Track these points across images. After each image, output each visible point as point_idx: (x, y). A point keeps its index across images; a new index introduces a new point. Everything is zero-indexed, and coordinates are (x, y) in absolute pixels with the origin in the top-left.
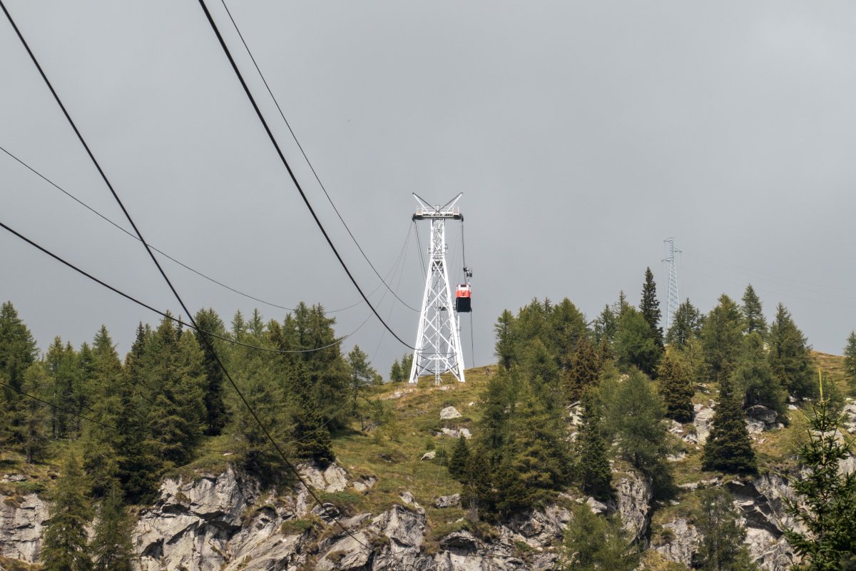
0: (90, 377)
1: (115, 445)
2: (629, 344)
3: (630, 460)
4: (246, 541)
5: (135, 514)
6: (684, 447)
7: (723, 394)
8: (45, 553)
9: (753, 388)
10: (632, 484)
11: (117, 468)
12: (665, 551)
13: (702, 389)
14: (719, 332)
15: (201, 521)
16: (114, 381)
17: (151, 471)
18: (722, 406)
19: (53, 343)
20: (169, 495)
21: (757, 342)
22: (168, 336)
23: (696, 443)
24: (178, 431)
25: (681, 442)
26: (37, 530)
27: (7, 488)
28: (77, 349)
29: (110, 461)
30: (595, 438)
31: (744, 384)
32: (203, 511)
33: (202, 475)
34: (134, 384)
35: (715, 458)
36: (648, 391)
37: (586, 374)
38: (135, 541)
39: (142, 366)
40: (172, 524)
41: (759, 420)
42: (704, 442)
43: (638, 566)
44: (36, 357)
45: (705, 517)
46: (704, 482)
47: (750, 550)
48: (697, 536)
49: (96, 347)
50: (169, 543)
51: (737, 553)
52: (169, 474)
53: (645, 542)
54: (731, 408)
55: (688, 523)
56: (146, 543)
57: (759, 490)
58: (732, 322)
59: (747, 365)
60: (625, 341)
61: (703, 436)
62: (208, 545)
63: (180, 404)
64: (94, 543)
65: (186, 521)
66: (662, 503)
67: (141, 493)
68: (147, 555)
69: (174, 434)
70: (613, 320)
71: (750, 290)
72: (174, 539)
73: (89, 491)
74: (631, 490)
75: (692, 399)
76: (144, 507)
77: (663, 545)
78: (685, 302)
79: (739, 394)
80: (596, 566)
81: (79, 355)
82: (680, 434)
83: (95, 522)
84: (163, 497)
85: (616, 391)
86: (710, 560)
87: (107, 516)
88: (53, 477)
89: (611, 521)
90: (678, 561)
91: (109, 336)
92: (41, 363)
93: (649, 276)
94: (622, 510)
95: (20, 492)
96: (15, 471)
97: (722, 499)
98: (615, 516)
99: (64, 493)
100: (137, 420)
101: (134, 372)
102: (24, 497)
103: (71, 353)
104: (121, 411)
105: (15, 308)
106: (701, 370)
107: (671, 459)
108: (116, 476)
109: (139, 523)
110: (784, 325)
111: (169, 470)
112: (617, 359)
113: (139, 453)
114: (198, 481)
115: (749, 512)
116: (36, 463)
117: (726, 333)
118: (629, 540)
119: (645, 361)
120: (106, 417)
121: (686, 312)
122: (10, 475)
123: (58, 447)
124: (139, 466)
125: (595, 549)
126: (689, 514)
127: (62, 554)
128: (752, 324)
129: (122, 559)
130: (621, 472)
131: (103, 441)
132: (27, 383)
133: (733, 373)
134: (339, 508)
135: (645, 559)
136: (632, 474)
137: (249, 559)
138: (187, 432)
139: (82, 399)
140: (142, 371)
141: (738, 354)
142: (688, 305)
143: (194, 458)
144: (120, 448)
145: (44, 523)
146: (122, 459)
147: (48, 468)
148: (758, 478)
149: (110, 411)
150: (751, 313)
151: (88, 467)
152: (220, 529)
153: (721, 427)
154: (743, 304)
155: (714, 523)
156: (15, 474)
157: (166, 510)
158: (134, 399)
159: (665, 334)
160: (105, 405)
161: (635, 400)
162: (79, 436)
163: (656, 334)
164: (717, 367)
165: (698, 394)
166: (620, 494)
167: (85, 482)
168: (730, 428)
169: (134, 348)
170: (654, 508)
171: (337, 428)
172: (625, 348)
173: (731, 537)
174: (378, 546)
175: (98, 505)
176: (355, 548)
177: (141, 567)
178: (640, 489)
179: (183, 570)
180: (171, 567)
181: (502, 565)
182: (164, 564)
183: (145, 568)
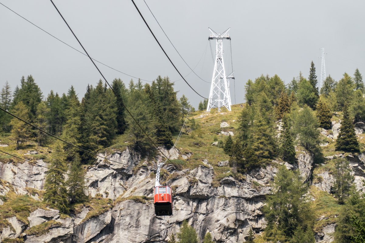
0: (66, 108)
1: (77, 138)
2: (304, 95)
3: (304, 146)
4: (134, 181)
5: (86, 169)
6: (328, 140)
7: (345, 117)
8: (46, 186)
9: (358, 114)
10: (304, 156)
11: (78, 149)
12: (319, 186)
13: (336, 115)
14: (343, 89)
15: (115, 172)
16: (77, 110)
17: (93, 150)
18: (344, 122)
19: (50, 93)
20: (101, 161)
21: (360, 94)
22: (100, 90)
23: (333, 138)
24: (105, 132)
25: (326, 138)
26: (43, 176)
27: (29, 157)
28: (61, 96)
29: (75, 146)
30: (288, 136)
31: (354, 112)
32: (115, 167)
33: (115, 152)
34: (86, 111)
35: (341, 145)
36: (312, 116)
37: (285, 107)
38: (85, 180)
39: (89, 103)
40: (102, 173)
41: (361, 128)
42: (337, 138)
43: (307, 192)
44: (42, 100)
45: (337, 171)
46: (336, 156)
47: (356, 186)
48: (333, 179)
49: (69, 95)
50: (101, 182)
51: (350, 187)
52: (101, 151)
53: (310, 182)
54: (348, 123)
55: (329, 174)
56: (91, 182)
57: (360, 159)
58: (349, 85)
59: (356, 104)
60: (302, 93)
61: (336, 135)
62: (118, 183)
63: (106, 120)
64: (67, 181)
65: (108, 172)
66: (318, 165)
67: (88, 159)
68: (91, 187)
69: (103, 134)
70: (296, 84)
71: (357, 71)
72: (103, 180)
73: (65, 158)
74: (304, 159)
75: (331, 119)
76: (89, 166)
77: (318, 183)
78: (328, 76)
79: (352, 117)
80: (288, 193)
81: (61, 99)
82: (326, 134)
83: (68, 172)
84: (98, 161)
85: (297, 115)
86: (338, 190)
87: (73, 170)
88: (50, 152)
89: (295, 173)
90: (324, 191)
91: (74, 90)
92: (45, 102)
93: (313, 65)
94: (300, 168)
95: (35, 159)
96: (33, 150)
97: (344, 163)
98: (297, 170)
99: (54, 160)
100: (86, 127)
101: (86, 106)
102: (37, 161)
103: (58, 97)
104: (80, 123)
105: (33, 78)
106: (335, 106)
107: (322, 145)
109: (88, 172)
111: (100, 150)
112: (298, 101)
113: (88, 142)
114: (114, 154)
115: (356, 169)
116: (42, 146)
117: (346, 90)
118: (303, 181)
119: (311, 102)
120: (73, 126)
121: (329, 80)
122: (31, 151)
123: (52, 139)
124: (87, 148)
125: (288, 185)
126: (330, 170)
127: (54, 186)
128: (358, 86)
129: (80, 189)
130: (300, 151)
131: (72, 137)
132: (38, 111)
133: (349, 107)
134: (176, 166)
135: (310, 190)
136: (304, 152)
137: (135, 189)
138: (109, 133)
139: (63, 118)
140: (89, 106)
141: (351, 99)
142: (330, 78)
143: (111, 144)
144: (79, 140)
145: (46, 172)
146: (80, 144)
147: (47, 148)
148: (360, 154)
149: (75, 124)
150: (357, 81)
151: (65, 148)
152: (123, 176)
153: (344, 131)
154: (354, 77)
155: (340, 174)
156: (33, 151)
157: (99, 167)
158: (86, 118)
159: (319, 90)
160: (73, 122)
161: (306, 120)
162: (61, 134)
163: (315, 91)
164: (342, 105)
165: (334, 117)
166: (299, 161)
167: (64, 155)
168: (348, 132)
169: (86, 95)
170: (314, 167)
171: (175, 131)
172: (302, 96)
173: (348, 180)
174: (192, 183)
175: (69, 164)
176: (182, 184)
177: (88, 192)
178: (308, 158)
179: (107, 193)
180: (102, 192)
181: (247, 192)
182: (98, 191)
183: (90, 193)
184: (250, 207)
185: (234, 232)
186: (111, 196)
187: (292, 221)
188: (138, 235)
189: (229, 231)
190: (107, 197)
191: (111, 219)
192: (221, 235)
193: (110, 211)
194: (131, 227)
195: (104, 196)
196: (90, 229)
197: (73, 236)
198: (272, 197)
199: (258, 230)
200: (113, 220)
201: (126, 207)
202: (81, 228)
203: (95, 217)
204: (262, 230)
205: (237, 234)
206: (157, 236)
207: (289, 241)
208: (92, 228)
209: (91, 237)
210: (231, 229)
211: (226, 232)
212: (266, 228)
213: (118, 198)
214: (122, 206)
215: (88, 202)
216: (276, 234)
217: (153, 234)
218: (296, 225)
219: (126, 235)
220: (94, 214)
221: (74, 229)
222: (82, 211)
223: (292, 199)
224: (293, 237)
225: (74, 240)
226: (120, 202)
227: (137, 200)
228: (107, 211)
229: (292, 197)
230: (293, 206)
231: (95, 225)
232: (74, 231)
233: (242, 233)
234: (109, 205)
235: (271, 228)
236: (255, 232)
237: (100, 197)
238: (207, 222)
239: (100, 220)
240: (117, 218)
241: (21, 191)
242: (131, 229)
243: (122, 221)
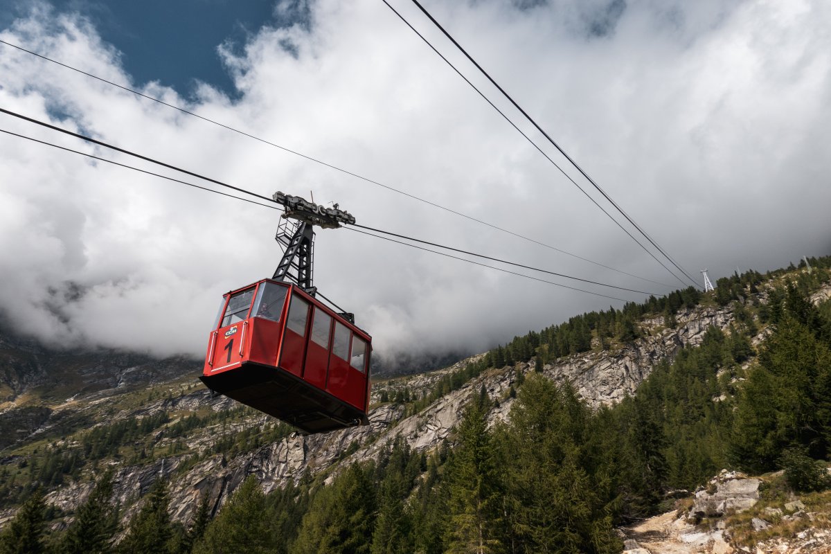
3: (740, 294)
4: (690, 316)
7: (750, 283)
9: (754, 281)
12: (748, 305)
13: (747, 283)
15: (684, 315)
18: (751, 285)
22: (673, 293)
24: (678, 305)
25: (746, 291)
30: (734, 293)
32: (684, 313)
35: (752, 291)
36: (740, 285)
37: (730, 285)
40: (680, 316)
41: (756, 285)
45: (753, 299)
46: (751, 295)
48: (752, 302)
50: (680, 318)
52: (678, 310)
53: (745, 304)
55: (751, 300)
59: (753, 279)
60: (735, 280)
61: (749, 289)
62: (685, 317)
65: (682, 315)
70: (732, 278)
75: (746, 285)
76: (676, 315)
79: (753, 283)
80: (739, 308)
85: (735, 286)
89: (740, 303)
90: (750, 305)
93: (735, 271)
94: (741, 301)
100: (672, 305)
106: (746, 281)
107: (746, 293)
108: (671, 312)
110: (757, 273)
112: (734, 282)
118: (743, 304)
119: (738, 282)
121: (742, 275)
125: (738, 306)
130: (739, 296)
134: (702, 309)
135: (746, 306)
136: (741, 296)
137: (691, 318)
141: (751, 277)
152: (687, 315)
153: (752, 287)
161: (738, 287)
163: (739, 278)
166: (740, 299)
170: (745, 300)
171: (698, 300)
174: (708, 312)
176: (705, 313)
178: (742, 298)
179: (683, 321)
181: (726, 311)
183: (678, 322)
184: (728, 315)
185: (725, 323)
186: (685, 322)
187: (743, 316)
198: (734, 311)
199: (733, 321)
201: (690, 323)
202: (678, 332)
203: (682, 328)
207: (744, 322)
208: (681, 332)
212: (735, 320)
216: (739, 321)
223: (741, 310)
224: (745, 320)
227: (693, 321)
230: (742, 312)
233: (728, 323)
235: (737, 319)
238: (716, 322)
241: (658, 326)
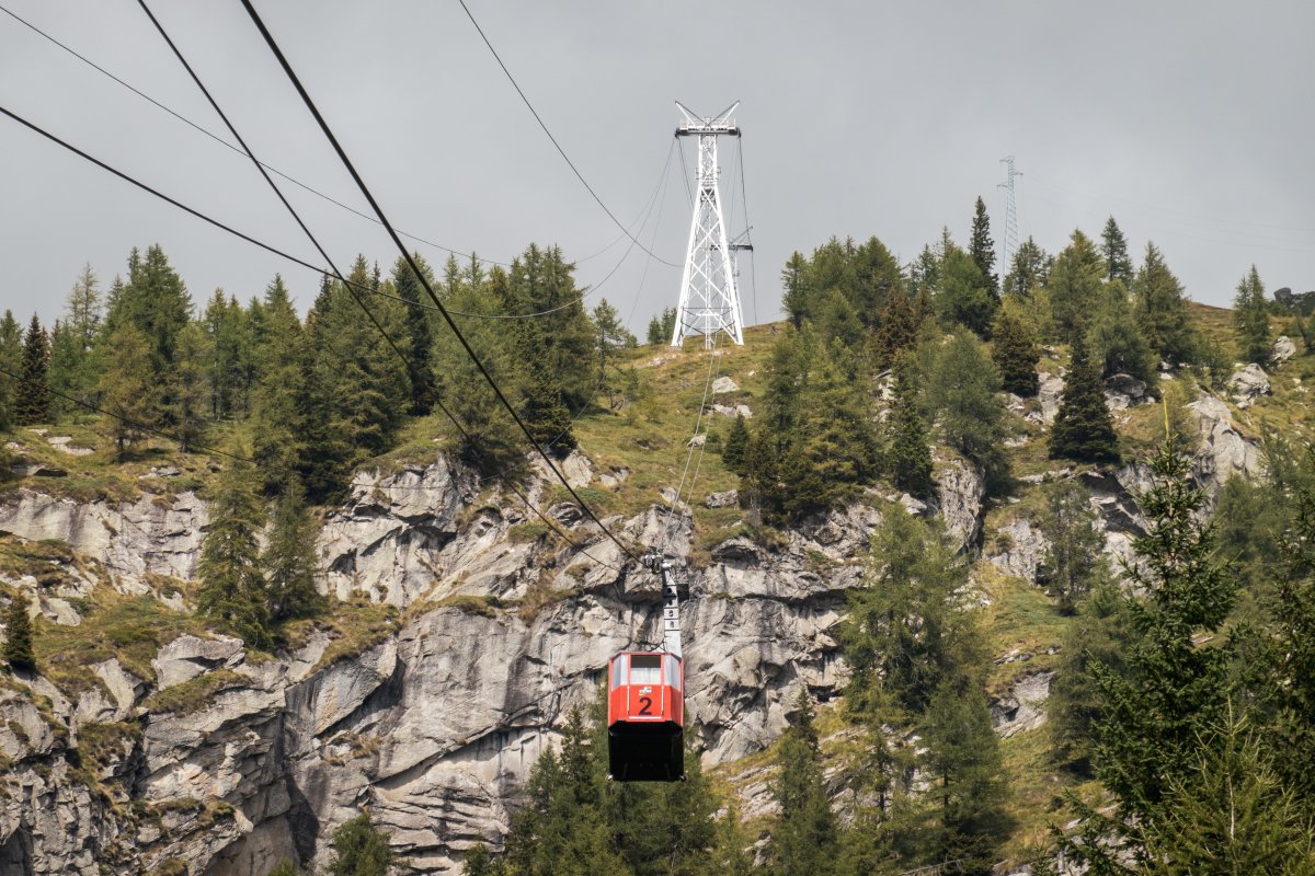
0: (261, 341)
1: (293, 428)
2: (956, 296)
3: (957, 446)
4: (462, 552)
5: (320, 518)
6: (1025, 427)
7: (1076, 360)
8: (204, 567)
9: (1114, 351)
10: (959, 477)
11: (296, 459)
12: (1002, 562)
13: (1049, 353)
14: (1071, 279)
15: (405, 526)
16: (291, 346)
17: (341, 461)
18: (1075, 375)
19: (213, 296)
20: (363, 493)
21: (1119, 293)
22: (360, 286)
23: (1041, 423)
24: (374, 410)
25: (1022, 422)
26: (195, 538)
27: (155, 484)
28: (245, 305)
29: (287, 450)
30: (910, 418)
31: (1103, 346)
32: (407, 513)
33: (406, 467)
34: (318, 350)
35: (1066, 442)
36: (978, 356)
37: (900, 333)
38: (319, 552)
39: (327, 326)
40: (367, 530)
41: (1122, 392)
42: (1052, 422)
43: (967, 581)
44: (192, 316)
45: (1052, 518)
46: (1052, 473)
47: (1111, 561)
48: (1043, 543)
49: (269, 302)
50: (364, 555)
51: (1093, 565)
52: (364, 465)
53: (976, 551)
54: (1087, 377)
55: (1031, 527)
56: (334, 555)
57: (1122, 482)
58: (1088, 267)
59: (1107, 323)
60: (951, 291)
61: (1050, 414)
62: (415, 555)
63: (377, 375)
64: (267, 554)
65: (386, 527)
66: (998, 501)
67: (327, 490)
68: (335, 570)
69: (369, 414)
70: (933, 264)
71: (1112, 223)
72: (370, 550)
73: (260, 487)
74: (958, 484)
75: (1036, 367)
76: (330, 508)
77: (999, 554)
78: (1027, 241)
79: (1097, 359)
80: (913, 582)
81: (247, 313)
82: (1021, 411)
83: (269, 527)
84: (355, 494)
85: (938, 356)
86: (1059, 573)
87: (284, 520)
88: (215, 470)
89: (932, 524)
90: (1018, 575)
91: (285, 287)
92: (198, 323)
93: (981, 208)
94: (946, 509)
95: (172, 489)
96: (165, 463)
97: (1075, 495)
98: (936, 517)
99: (228, 491)
100: (321, 396)
101: (319, 335)
102: (178, 496)
103: (237, 309)
104: (301, 385)
105: (165, 252)
106: (1048, 329)
107: (1009, 443)
108: (295, 468)
109: (325, 528)
110: (1155, 270)
111: (363, 461)
112: (939, 314)
113: (324, 437)
114: (401, 474)
115: (1111, 513)
116: (192, 452)
117: (1081, 281)
118: (954, 548)
119: (975, 317)
120: (282, 392)
121: (1028, 254)
122: (159, 468)
123: (220, 431)
124: (324, 455)
125: (911, 560)
126: (1033, 515)
127: (226, 569)
128: (1114, 267)
129: (301, 576)
130: (945, 462)
131: (278, 424)
132: (181, 349)
133: (1089, 332)
134: (582, 508)
135: (976, 573)
136: (959, 464)
137: (466, 575)
138: (386, 411)
139: (251, 369)
140: (327, 332)
141: (1095, 307)
142: (1031, 245)
143: (395, 444)
144: (301, 432)
145: (203, 529)
146: (303, 446)
147: (208, 458)
148: (1122, 468)
149: (287, 385)
150: (1112, 253)
151: (258, 457)
152: (429, 536)
153: (1074, 402)
154: (1103, 241)
155: (1064, 527)
156: (166, 467)
157: (359, 512)
158: (317, 368)
159: (1001, 283)
160: (282, 378)
161: (962, 368)
162: (247, 417)
163: (990, 283)
164: (1068, 325)
165: (1044, 360)
166: (943, 489)
167: (255, 477)
168: (1084, 403)
169: (318, 303)
170: (987, 506)
171: (579, 405)
172: (950, 300)
173: (1086, 545)
174: (631, 557)
175: (272, 505)
176: (603, 560)
177: (329, 585)
178: (970, 482)
179: (382, 589)
180: (366, 586)
181: (791, 581)
182: (356, 582)
183: (333, 587)
184: (801, 626)
185: (755, 700)
186: (395, 597)
187: (923, 664)
188: (473, 711)
189: (741, 696)
190: (382, 598)
191: (394, 664)
192: (716, 708)
193: (392, 642)
194: (452, 687)
195: (375, 595)
196: (333, 693)
197: (283, 714)
198: (864, 595)
199: (823, 693)
200: (401, 666)
201: (440, 628)
202: (307, 692)
203: (346, 659)
204: (837, 694)
205: (764, 705)
206: (531, 713)
207: (915, 723)
208: (339, 695)
209: (337, 717)
210: (745, 689)
211: (732, 700)
212: (850, 686)
213: (414, 603)
214: (426, 625)
215: (328, 613)
216: (877, 705)
217: (517, 707)
218: (936, 679)
219: (440, 711)
220: (346, 651)
221: (286, 693)
222: (309, 642)
223: (924, 600)
224: (928, 712)
225: (289, 725)
226: (421, 613)
227: (470, 609)
228: (383, 641)
229: (924, 596)
230: (928, 622)
231: (350, 680)
232: (286, 701)
233: (777, 701)
234: (388, 623)
235: (864, 685)
236: (815, 698)
237: (362, 599)
239: (362, 667)
240: (413, 661)
241: (133, 585)
242: (454, 692)
243: (426, 669)
